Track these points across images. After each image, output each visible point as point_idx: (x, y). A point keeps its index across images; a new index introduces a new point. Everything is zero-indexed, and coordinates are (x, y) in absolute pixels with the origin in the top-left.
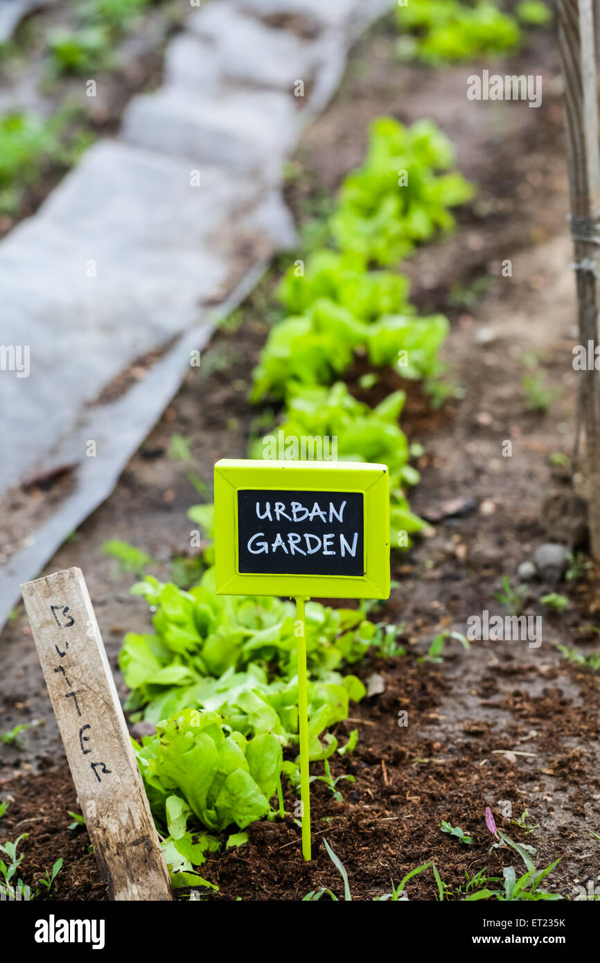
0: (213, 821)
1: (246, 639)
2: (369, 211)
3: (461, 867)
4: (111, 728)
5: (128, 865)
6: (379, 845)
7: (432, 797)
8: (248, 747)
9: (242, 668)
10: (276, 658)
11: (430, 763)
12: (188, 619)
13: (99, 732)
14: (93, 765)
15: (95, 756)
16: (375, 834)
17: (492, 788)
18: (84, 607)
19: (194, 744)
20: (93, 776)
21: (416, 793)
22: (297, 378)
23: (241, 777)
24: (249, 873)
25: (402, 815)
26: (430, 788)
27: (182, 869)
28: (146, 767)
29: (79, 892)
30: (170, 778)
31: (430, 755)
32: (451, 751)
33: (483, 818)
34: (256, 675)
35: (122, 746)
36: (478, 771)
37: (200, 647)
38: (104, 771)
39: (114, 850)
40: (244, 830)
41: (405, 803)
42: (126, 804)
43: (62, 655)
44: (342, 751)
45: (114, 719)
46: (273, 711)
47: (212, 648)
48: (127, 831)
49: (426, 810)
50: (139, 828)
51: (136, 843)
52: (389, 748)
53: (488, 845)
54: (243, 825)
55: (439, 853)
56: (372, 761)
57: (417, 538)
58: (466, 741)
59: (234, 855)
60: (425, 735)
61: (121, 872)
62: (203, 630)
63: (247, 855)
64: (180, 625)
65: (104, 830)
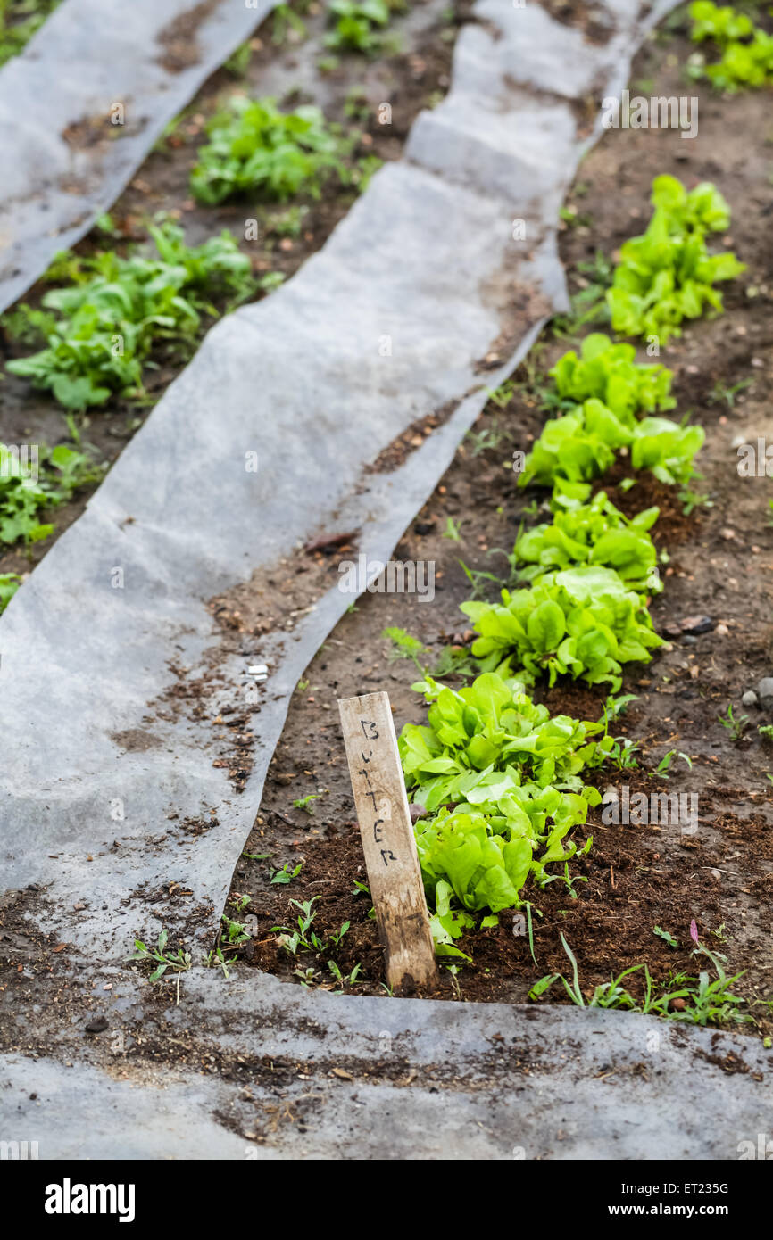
0: (471, 903)
1: (506, 742)
2: (645, 286)
3: (666, 965)
4: (400, 824)
5: (403, 934)
6: (603, 938)
7: (649, 902)
8: (505, 848)
9: (500, 767)
10: (530, 762)
11: (650, 872)
12: (459, 719)
13: (390, 826)
14: (383, 852)
15: (385, 845)
16: (600, 929)
17: (698, 899)
18: (388, 725)
19: (464, 843)
20: (382, 861)
21: (636, 898)
22: (564, 476)
23: (497, 872)
24: (498, 950)
25: (623, 915)
26: (648, 894)
27: (445, 941)
28: (423, 855)
29: (361, 950)
30: (440, 866)
31: (650, 865)
32: (668, 862)
33: (688, 927)
34: (512, 776)
35: (407, 839)
36: (688, 883)
37: (466, 743)
38: (391, 858)
39: (393, 921)
40: (496, 914)
41: (627, 905)
42: (406, 886)
43: (367, 761)
44: (579, 853)
45: (403, 818)
46: (527, 816)
47: (477, 746)
48: (405, 908)
49: (643, 913)
50: (414, 906)
51: (411, 918)
52: (618, 854)
53: (690, 949)
54: (495, 910)
55: (650, 952)
56: (602, 864)
57: (657, 653)
58: (681, 855)
59: (487, 934)
60: (647, 845)
61: (396, 938)
62: (470, 729)
63: (498, 936)
64: (451, 723)
65: (387, 904)
